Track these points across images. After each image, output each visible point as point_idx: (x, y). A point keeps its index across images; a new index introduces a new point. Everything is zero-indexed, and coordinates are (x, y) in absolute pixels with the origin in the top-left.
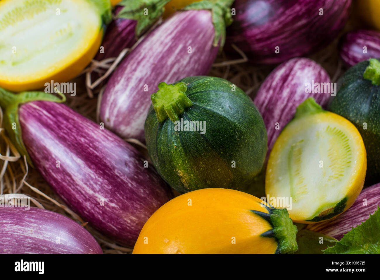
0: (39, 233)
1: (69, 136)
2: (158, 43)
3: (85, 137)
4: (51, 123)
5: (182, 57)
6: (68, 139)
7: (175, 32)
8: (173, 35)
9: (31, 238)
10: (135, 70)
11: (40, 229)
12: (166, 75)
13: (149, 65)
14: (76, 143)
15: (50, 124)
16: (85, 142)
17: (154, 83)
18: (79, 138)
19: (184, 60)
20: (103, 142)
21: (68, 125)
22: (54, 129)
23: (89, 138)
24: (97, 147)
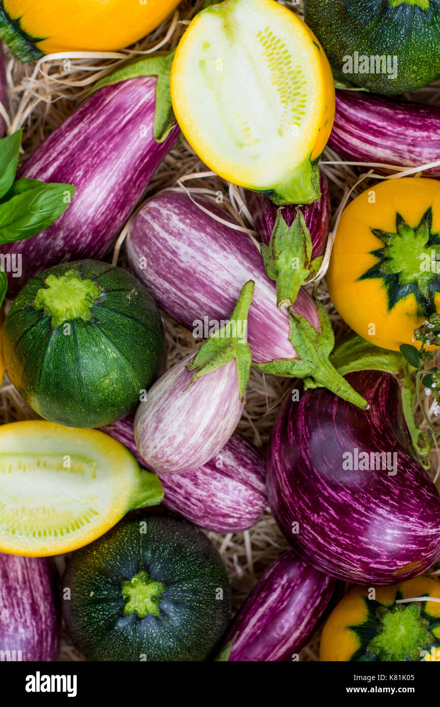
1: (87, 153)
3: (84, 176)
4: (111, 127)
6: (82, 152)
10: (191, 244)
13: (194, 264)
14: (75, 165)
15: (109, 125)
16: (76, 177)
17: (170, 273)
18: (83, 168)
21: (105, 150)
22: (101, 132)
23: (83, 182)
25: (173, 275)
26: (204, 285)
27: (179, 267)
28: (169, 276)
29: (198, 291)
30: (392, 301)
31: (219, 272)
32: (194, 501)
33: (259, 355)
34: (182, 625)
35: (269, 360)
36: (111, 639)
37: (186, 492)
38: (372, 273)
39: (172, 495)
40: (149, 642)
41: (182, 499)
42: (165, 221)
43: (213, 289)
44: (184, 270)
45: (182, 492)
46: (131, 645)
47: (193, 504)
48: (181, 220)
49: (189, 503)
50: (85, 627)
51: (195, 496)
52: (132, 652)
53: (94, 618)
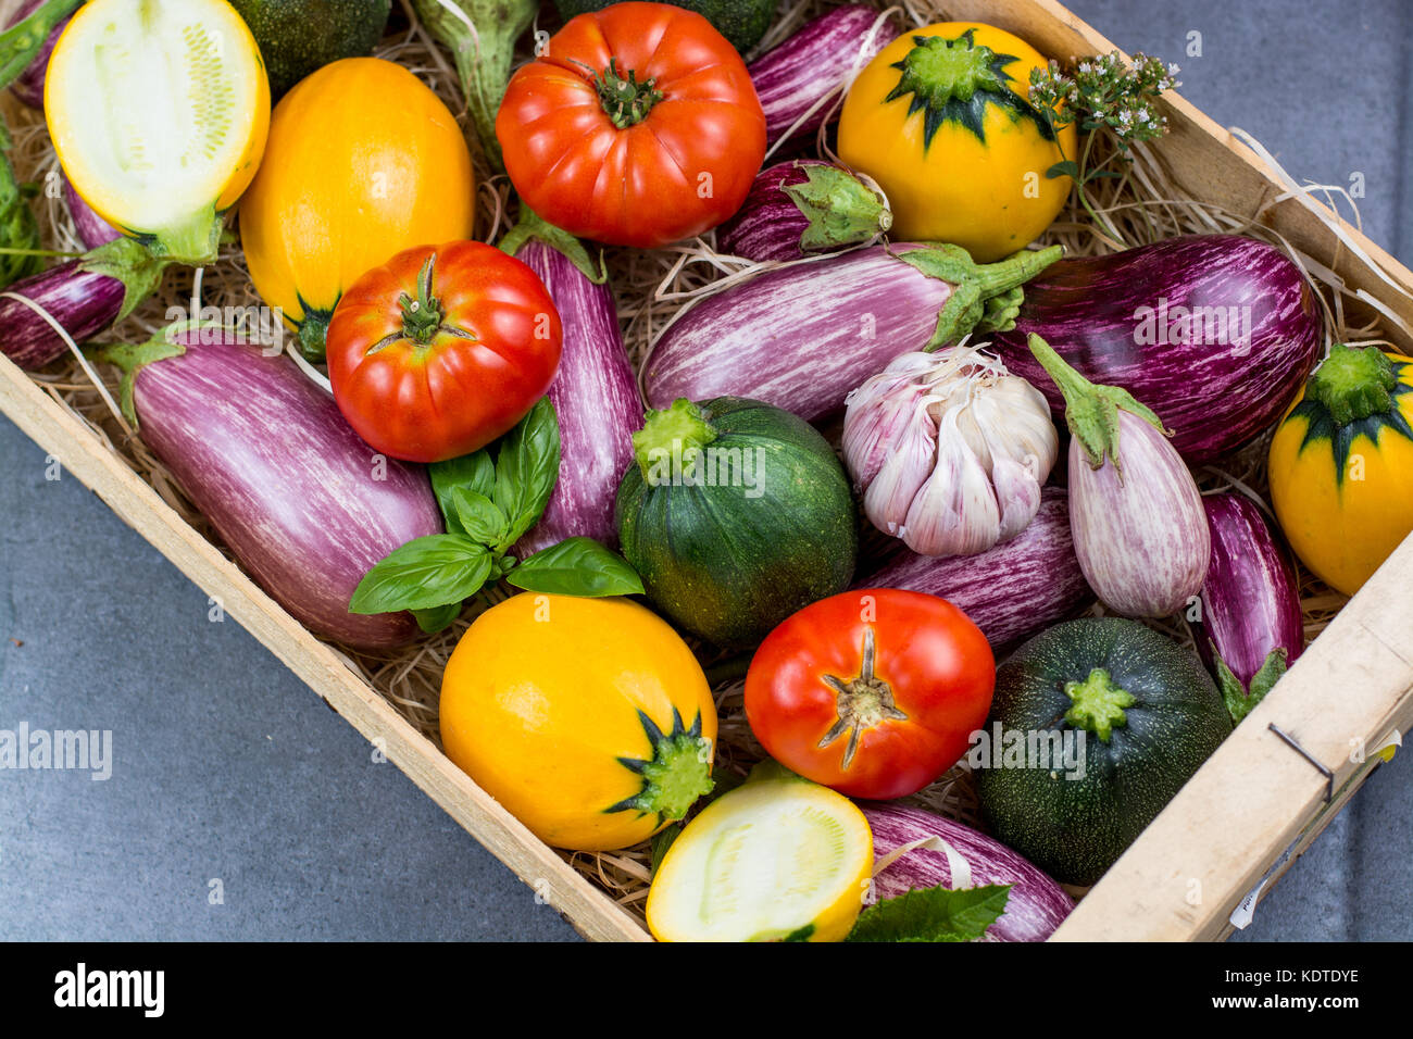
0: (347, 495)
2: (808, 300)
5: (832, 352)
7: (851, 297)
8: (845, 300)
9: (327, 495)
10: (737, 326)
11: (353, 490)
12: (783, 371)
13: (764, 332)
17: (754, 372)
19: (833, 360)
20: (586, 401)
24: (569, 403)
25: (760, 368)
26: (796, 334)
27: (755, 354)
28: (755, 376)
29: (799, 346)
30: (975, 127)
31: (794, 307)
32: (1024, 565)
33: (921, 327)
34: (1167, 686)
35: (934, 321)
36: (1128, 786)
37: (1008, 564)
38: (930, 130)
39: (998, 589)
40: (1162, 740)
41: (1011, 579)
42: (687, 349)
43: (808, 326)
44: (762, 350)
45: (1004, 569)
46: (1151, 763)
47: (1028, 571)
48: (699, 329)
49: (1023, 575)
50: (1090, 818)
51: (1021, 558)
52: (1161, 772)
53: (1086, 791)
